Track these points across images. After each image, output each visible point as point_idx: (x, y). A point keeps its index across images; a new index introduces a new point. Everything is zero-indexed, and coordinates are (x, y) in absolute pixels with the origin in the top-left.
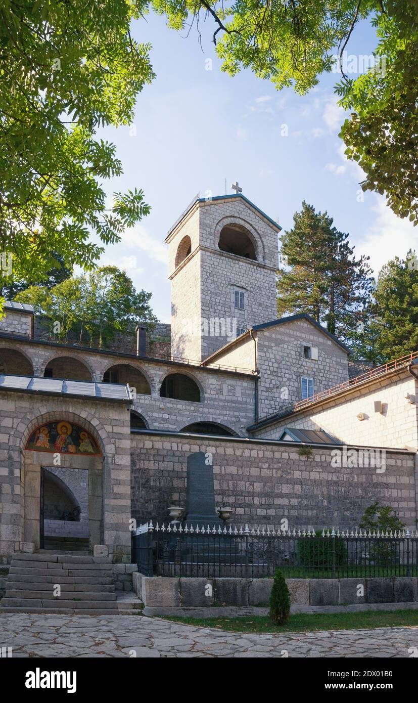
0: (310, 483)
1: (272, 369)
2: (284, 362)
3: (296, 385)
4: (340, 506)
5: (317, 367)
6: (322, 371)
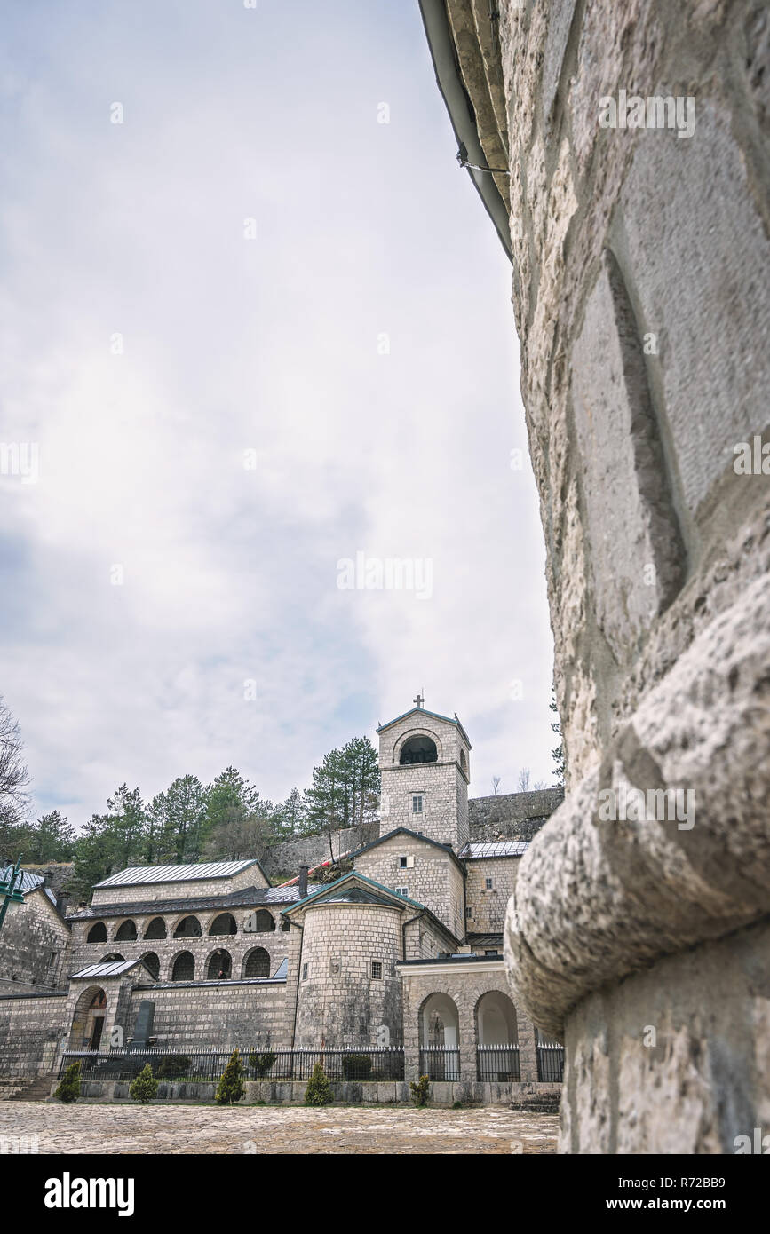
5: (413, 873)
6: (419, 876)
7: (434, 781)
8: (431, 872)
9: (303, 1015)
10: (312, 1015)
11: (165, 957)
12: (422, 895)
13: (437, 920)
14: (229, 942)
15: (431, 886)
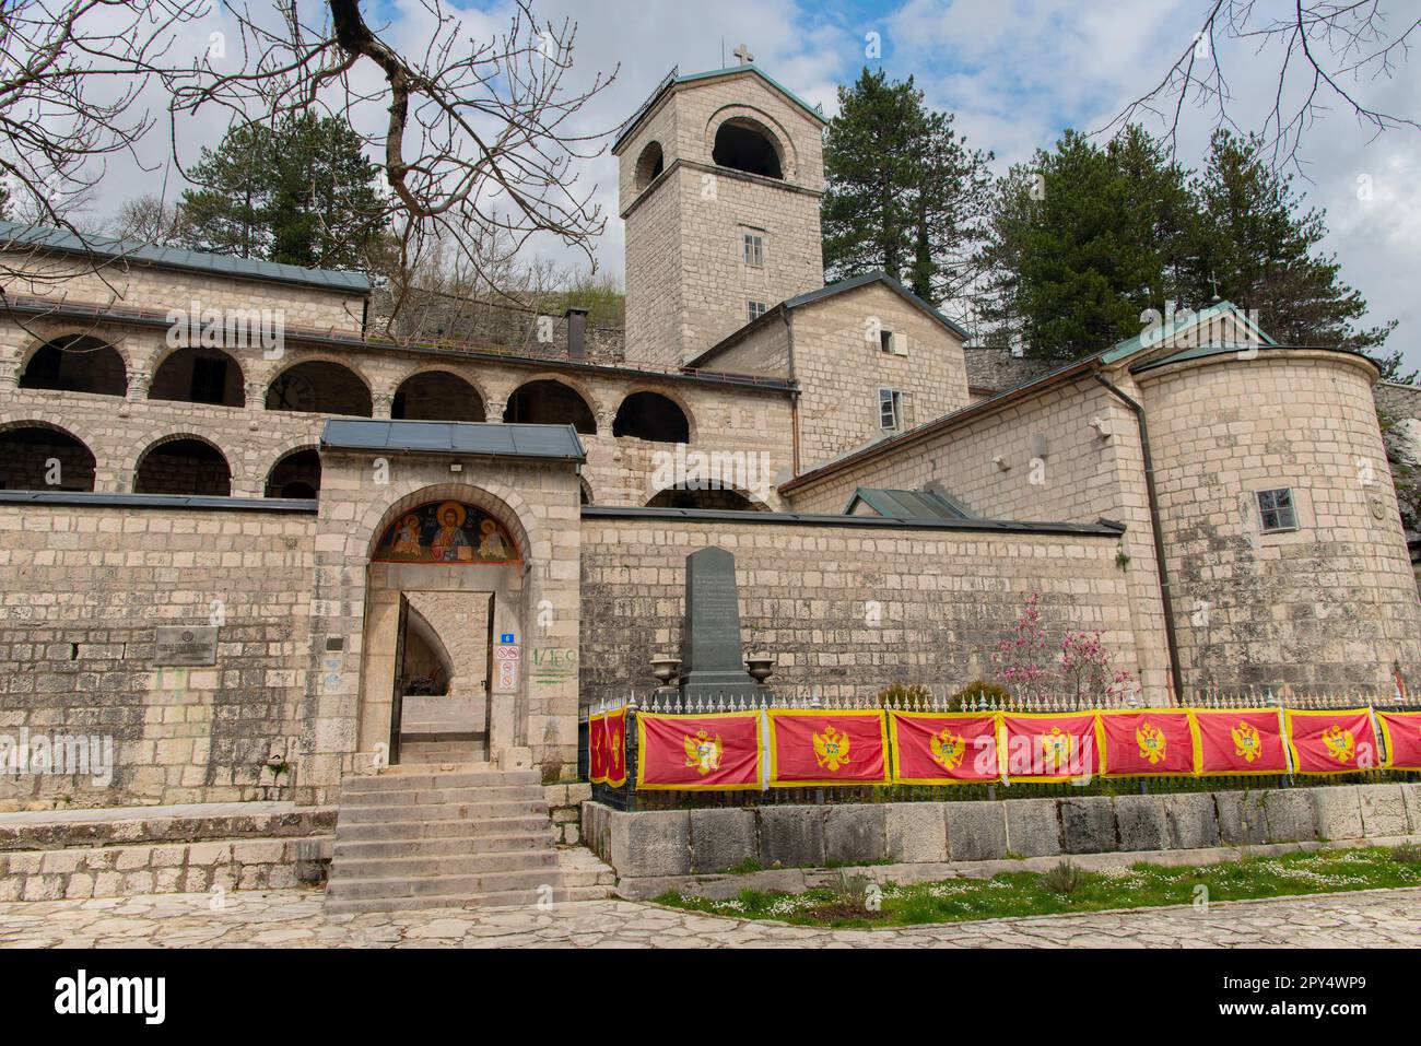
0: (918, 597)
1: (822, 376)
2: (843, 362)
3: (868, 401)
4: (981, 643)
5: (906, 367)
6: (918, 375)
7: (783, 217)
8: (938, 371)
12: (925, 411)
15: (940, 399)
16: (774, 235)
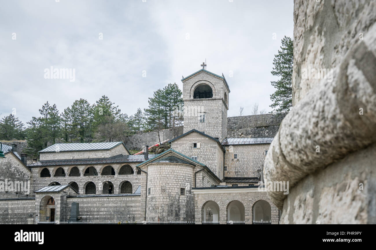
2: (183, 152)
5: (200, 151)
6: (203, 152)
7: (211, 108)
8: (209, 150)
9: (149, 209)
10: (153, 209)
11: (81, 184)
12: (204, 160)
13: (211, 171)
14: (111, 178)
15: (208, 157)
16: (208, 113)
